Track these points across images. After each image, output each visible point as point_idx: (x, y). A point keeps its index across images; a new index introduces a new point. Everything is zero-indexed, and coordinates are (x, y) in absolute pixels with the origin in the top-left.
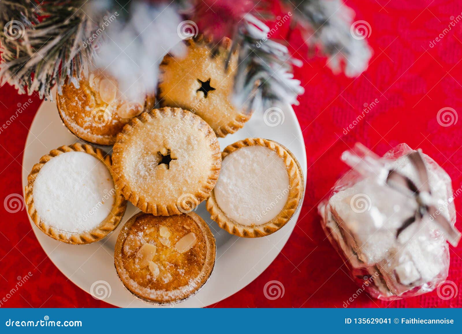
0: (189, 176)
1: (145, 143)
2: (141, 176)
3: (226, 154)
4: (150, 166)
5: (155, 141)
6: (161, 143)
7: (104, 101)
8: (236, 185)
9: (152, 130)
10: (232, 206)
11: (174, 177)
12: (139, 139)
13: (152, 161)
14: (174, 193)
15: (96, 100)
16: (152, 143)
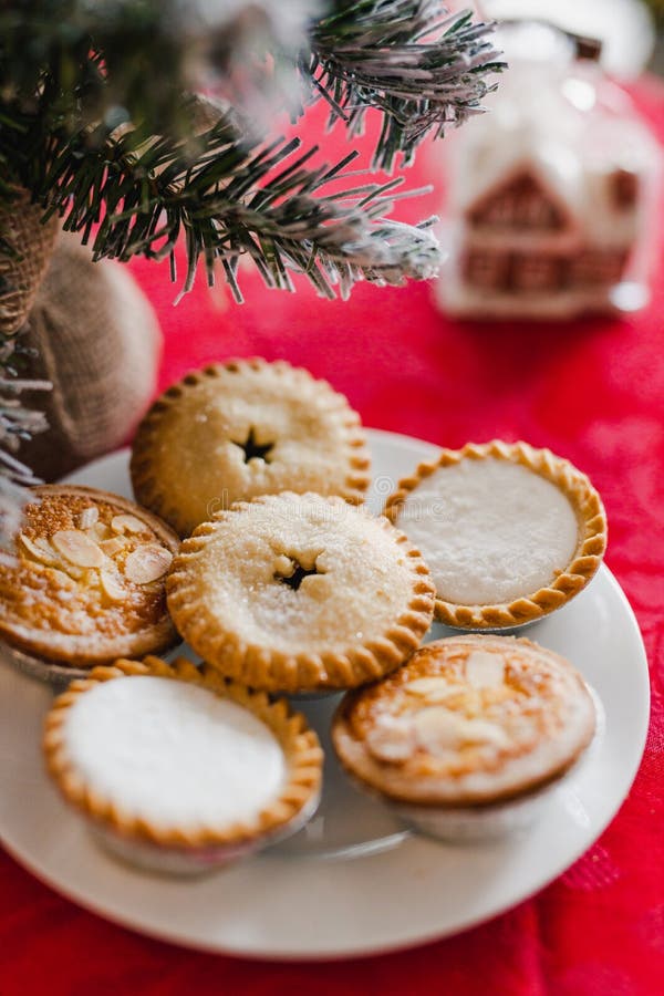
0: (375, 559)
1: (237, 573)
2: (284, 627)
3: (394, 508)
4: (285, 601)
5: (252, 555)
6: (267, 550)
7: (86, 565)
8: (459, 549)
9: (230, 544)
10: (489, 579)
11: (349, 576)
12: (219, 573)
13: (279, 593)
14: (375, 605)
15: (69, 574)
16: (250, 563)
